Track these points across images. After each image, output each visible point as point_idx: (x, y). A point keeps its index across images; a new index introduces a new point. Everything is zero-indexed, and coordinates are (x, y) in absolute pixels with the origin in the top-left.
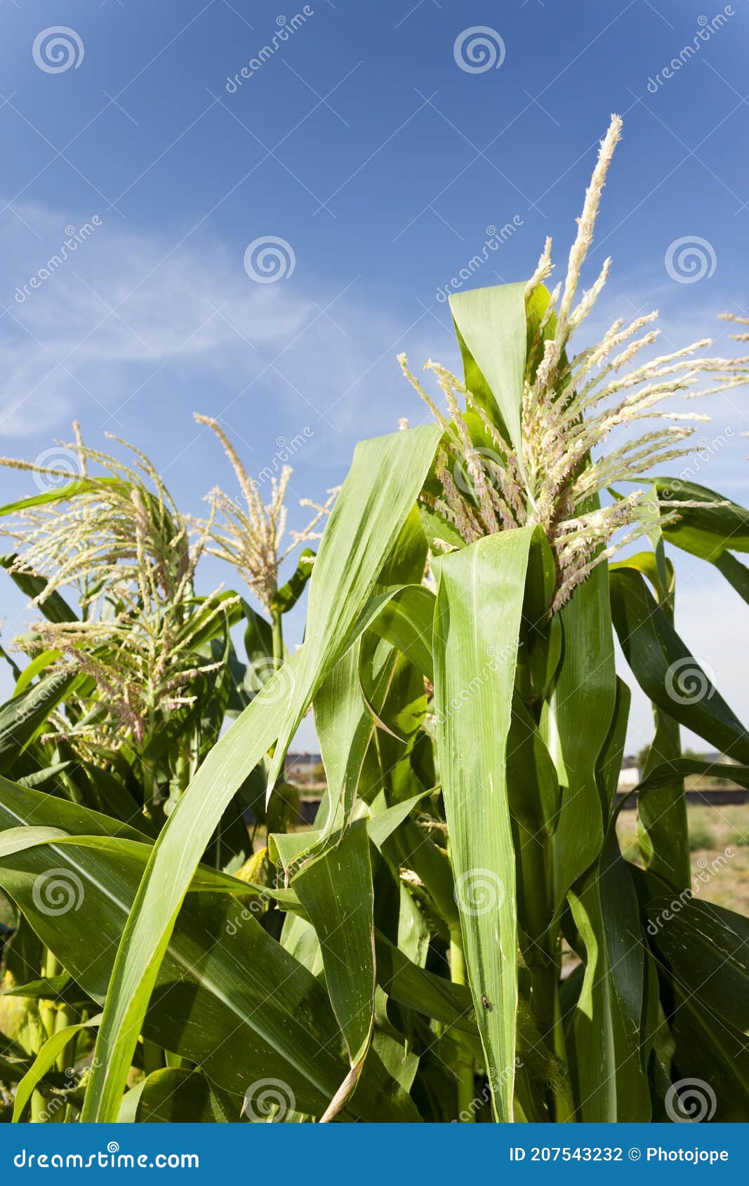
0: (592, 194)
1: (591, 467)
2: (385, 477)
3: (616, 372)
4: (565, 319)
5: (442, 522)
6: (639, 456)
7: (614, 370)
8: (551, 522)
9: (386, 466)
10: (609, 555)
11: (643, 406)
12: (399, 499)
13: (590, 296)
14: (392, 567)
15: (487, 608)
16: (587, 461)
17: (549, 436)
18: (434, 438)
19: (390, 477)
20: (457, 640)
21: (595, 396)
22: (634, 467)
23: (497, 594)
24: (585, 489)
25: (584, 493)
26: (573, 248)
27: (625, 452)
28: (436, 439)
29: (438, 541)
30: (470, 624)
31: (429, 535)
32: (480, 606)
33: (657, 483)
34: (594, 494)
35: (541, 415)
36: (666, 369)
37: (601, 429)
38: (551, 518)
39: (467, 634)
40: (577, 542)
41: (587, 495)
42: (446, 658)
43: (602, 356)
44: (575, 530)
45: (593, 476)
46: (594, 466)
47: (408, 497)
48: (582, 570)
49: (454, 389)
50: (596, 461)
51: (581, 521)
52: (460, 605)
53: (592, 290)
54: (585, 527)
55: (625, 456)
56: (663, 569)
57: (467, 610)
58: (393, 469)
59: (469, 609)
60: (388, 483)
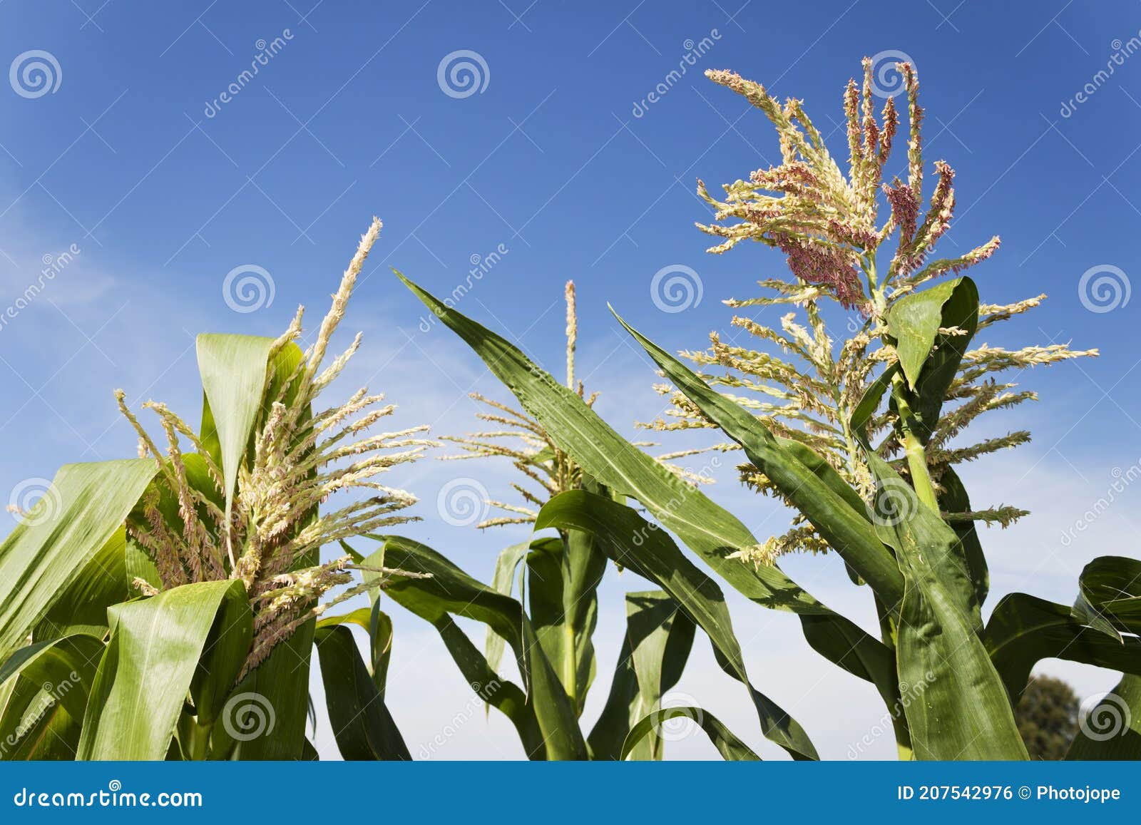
0: (348, 276)
1: (317, 522)
2: (81, 508)
3: (354, 435)
4: (310, 379)
5: (150, 560)
6: (364, 517)
7: (352, 433)
8: (256, 576)
9: (85, 497)
10: (318, 613)
11: (363, 475)
12: (89, 536)
13: (340, 362)
14: (80, 603)
15: (159, 667)
16: (314, 515)
17: (276, 487)
18: (147, 475)
19: (86, 510)
20: (118, 701)
21: (325, 457)
22: (357, 528)
23: (174, 652)
24: (306, 543)
25: (305, 546)
26: (326, 318)
27: (350, 512)
28: (149, 476)
29: (140, 581)
30: (136, 683)
31: (132, 572)
32: (152, 665)
33: (388, 541)
34: (314, 549)
35: (272, 466)
36: (394, 443)
37: (323, 490)
38: (257, 573)
39: (130, 695)
40: (284, 599)
41: (307, 549)
42: (101, 721)
43: (334, 422)
44: (286, 584)
45: (317, 530)
46: (320, 521)
47: (101, 534)
48: (288, 626)
49: (176, 429)
50: (322, 516)
51: (292, 576)
52: (131, 662)
53: (342, 357)
54: (295, 583)
55: (352, 515)
56: (380, 627)
57: (136, 668)
58: (91, 502)
59: (139, 665)
60: (82, 515)
